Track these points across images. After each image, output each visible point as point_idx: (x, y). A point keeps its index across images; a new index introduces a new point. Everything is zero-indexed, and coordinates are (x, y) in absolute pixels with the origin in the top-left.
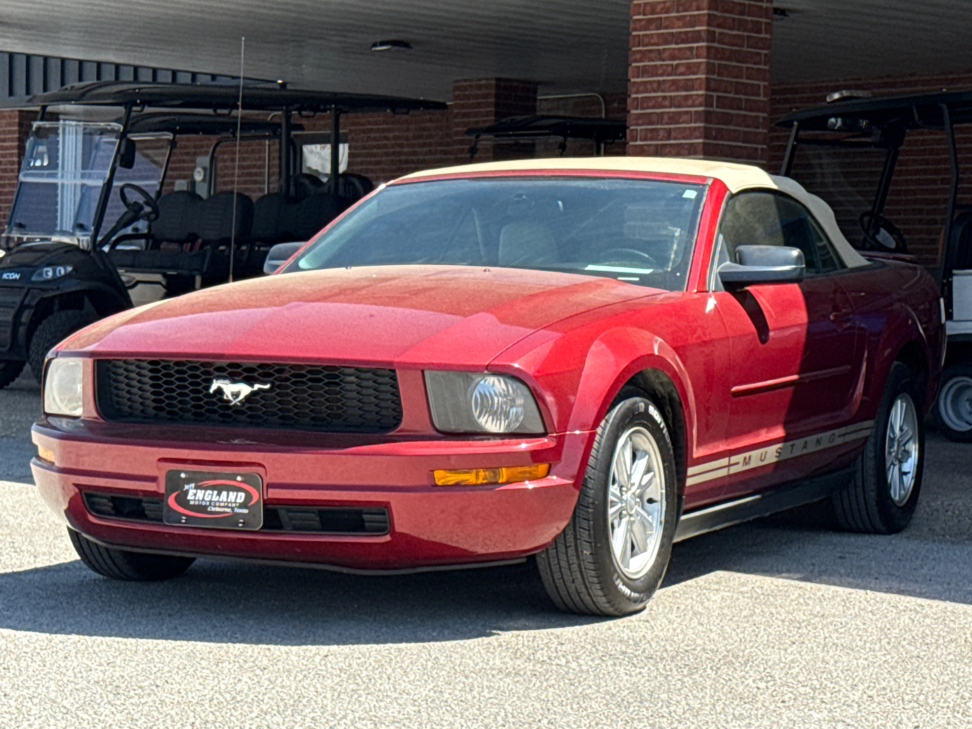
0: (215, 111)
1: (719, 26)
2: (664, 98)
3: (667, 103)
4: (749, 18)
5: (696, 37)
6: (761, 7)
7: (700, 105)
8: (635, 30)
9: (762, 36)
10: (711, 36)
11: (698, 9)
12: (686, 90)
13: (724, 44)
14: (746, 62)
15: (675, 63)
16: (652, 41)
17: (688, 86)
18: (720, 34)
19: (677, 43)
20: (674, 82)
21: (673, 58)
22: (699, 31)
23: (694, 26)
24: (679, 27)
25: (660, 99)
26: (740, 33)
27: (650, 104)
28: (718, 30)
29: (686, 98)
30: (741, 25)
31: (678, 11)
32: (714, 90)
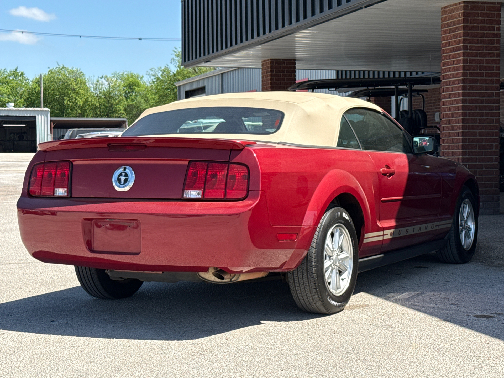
0: (368, 88)
1: (469, 43)
2: (451, 74)
3: (451, 76)
4: (487, 39)
5: (459, 49)
6: (494, 33)
7: (461, 77)
8: (442, 47)
9: (495, 45)
10: (465, 48)
11: (460, 37)
12: (457, 71)
13: (472, 50)
14: (486, 57)
15: (454, 59)
16: (447, 51)
17: (458, 69)
18: (470, 46)
19: (454, 52)
20: (453, 68)
21: (453, 58)
22: (460, 46)
23: (459, 44)
24: (455, 45)
25: (450, 75)
26: (482, 45)
27: (447, 77)
28: (469, 45)
29: (457, 74)
30: (482, 42)
31: (454, 39)
32: (467, 70)
